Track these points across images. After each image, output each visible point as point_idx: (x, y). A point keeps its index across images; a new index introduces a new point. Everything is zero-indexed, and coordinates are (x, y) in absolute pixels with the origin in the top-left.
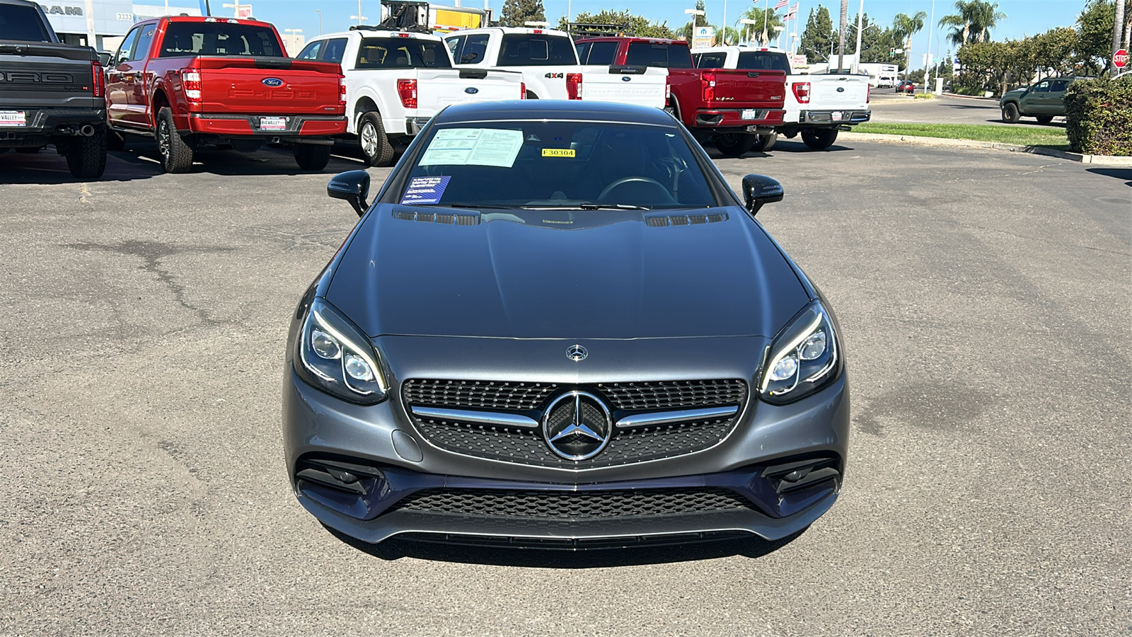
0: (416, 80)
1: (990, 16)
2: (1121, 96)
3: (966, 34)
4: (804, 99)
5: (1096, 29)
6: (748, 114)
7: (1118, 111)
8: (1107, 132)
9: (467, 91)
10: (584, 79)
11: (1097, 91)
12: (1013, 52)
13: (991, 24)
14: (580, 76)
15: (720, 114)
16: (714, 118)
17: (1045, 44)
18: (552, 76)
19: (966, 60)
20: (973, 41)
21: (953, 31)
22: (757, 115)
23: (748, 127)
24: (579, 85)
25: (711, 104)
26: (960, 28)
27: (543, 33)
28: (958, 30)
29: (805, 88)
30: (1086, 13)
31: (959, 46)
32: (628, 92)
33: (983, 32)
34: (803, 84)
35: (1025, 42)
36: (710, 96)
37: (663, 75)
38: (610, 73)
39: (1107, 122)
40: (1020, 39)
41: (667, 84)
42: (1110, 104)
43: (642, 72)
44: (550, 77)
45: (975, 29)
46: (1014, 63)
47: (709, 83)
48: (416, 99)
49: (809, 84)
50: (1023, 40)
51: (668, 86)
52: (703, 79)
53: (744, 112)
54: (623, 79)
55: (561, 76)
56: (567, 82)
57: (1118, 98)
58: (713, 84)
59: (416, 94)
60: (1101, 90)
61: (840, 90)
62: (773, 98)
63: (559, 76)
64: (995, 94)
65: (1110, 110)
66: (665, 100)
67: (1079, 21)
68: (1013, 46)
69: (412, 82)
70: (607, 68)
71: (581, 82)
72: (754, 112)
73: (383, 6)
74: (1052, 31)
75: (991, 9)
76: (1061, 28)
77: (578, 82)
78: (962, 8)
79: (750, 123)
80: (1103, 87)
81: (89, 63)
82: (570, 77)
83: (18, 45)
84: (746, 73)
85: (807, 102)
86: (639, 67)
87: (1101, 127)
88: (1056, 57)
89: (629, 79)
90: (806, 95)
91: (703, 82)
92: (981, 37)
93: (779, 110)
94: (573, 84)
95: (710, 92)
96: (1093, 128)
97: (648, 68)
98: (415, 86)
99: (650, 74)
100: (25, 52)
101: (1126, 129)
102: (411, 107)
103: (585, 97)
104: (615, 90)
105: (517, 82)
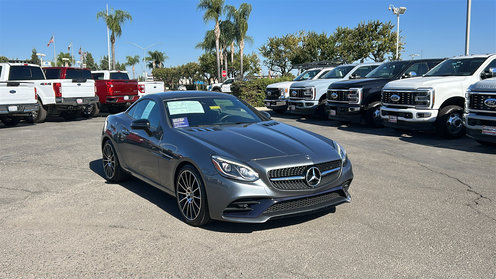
1: (162, 57)
2: (250, 87)
3: (154, 65)
4: (143, 91)
5: (206, 63)
6: (126, 98)
7: (250, 92)
8: (247, 99)
9: (11, 92)
11: (242, 86)
12: (175, 71)
13: (163, 61)
14: (60, 84)
15: (116, 98)
16: (114, 100)
17: (187, 68)
18: (44, 84)
19: (156, 75)
20: (157, 67)
21: (148, 63)
22: (129, 98)
23: (127, 103)
24: (60, 87)
25: (112, 94)
26: (151, 62)
27: (28, 65)
28: (150, 63)
29: (142, 87)
30: (201, 57)
31: (152, 69)
32: (80, 90)
33: (160, 63)
34: (142, 85)
35: (179, 68)
36: (111, 91)
37: (93, 82)
38: (72, 82)
39: (247, 96)
40: (177, 67)
41: (95, 86)
42: (247, 90)
43: (85, 81)
44: (43, 85)
45: (157, 62)
46: (176, 76)
47: (110, 85)
49: (144, 85)
50: (178, 67)
51: (96, 87)
52: (107, 84)
53: (125, 97)
54: (78, 85)
55: (50, 84)
56: (54, 87)
57: (249, 88)
58: (112, 86)
60: (244, 85)
61: (155, 87)
62: (134, 91)
63: (48, 84)
64: (170, 88)
65: (247, 92)
66: (95, 93)
67: (199, 60)
68: (174, 69)
70: (71, 80)
71: (61, 86)
72: (128, 97)
74: (189, 63)
75: (162, 55)
76: (191, 62)
78: (151, 54)
79: (127, 101)
80: (244, 84)
82: (55, 84)
84: (124, 81)
85: (144, 92)
86: (84, 79)
87: (245, 98)
88: (192, 73)
89: (80, 85)
90: (143, 90)
91: (108, 85)
92: (160, 66)
93: (137, 96)
94: (57, 87)
95: (111, 89)
96: (243, 98)
97: (87, 80)
99: (89, 82)
101: (253, 98)
103: (63, 93)
104: (75, 89)
105: (33, 87)
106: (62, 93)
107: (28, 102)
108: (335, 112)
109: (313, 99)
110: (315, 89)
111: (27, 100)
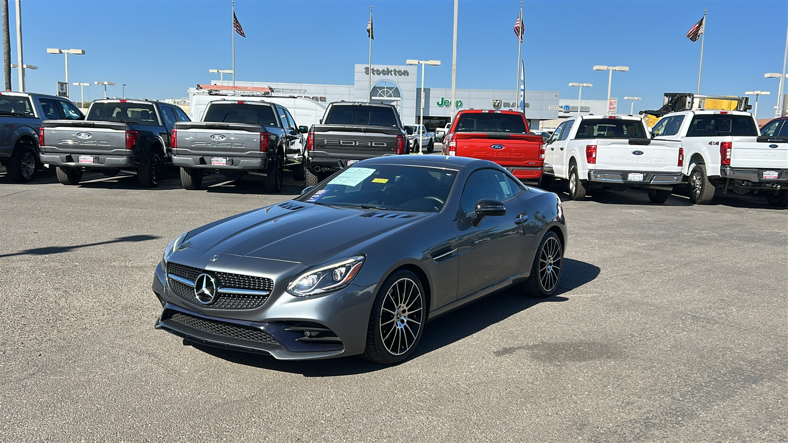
0: (596, 146)
9: (634, 153)
10: (733, 146)
14: (731, 143)
18: (712, 143)
24: (728, 150)
27: (728, 113)
32: (775, 156)
38: (757, 141)
44: (711, 145)
48: (595, 158)
54: (771, 146)
55: (717, 143)
56: (721, 148)
59: (596, 154)
63: (716, 144)
69: (593, 147)
70: (755, 138)
71: (731, 148)
73: (666, 97)
77: (729, 148)
81: (396, 136)
82: (722, 144)
83: (363, 127)
89: (777, 146)
94: (725, 148)
98: (595, 149)
100: (366, 131)
102: (592, 163)
103: (734, 158)
104: (762, 154)
105: (676, 147)
106: (731, 159)
107: (664, 170)
111: (662, 166)
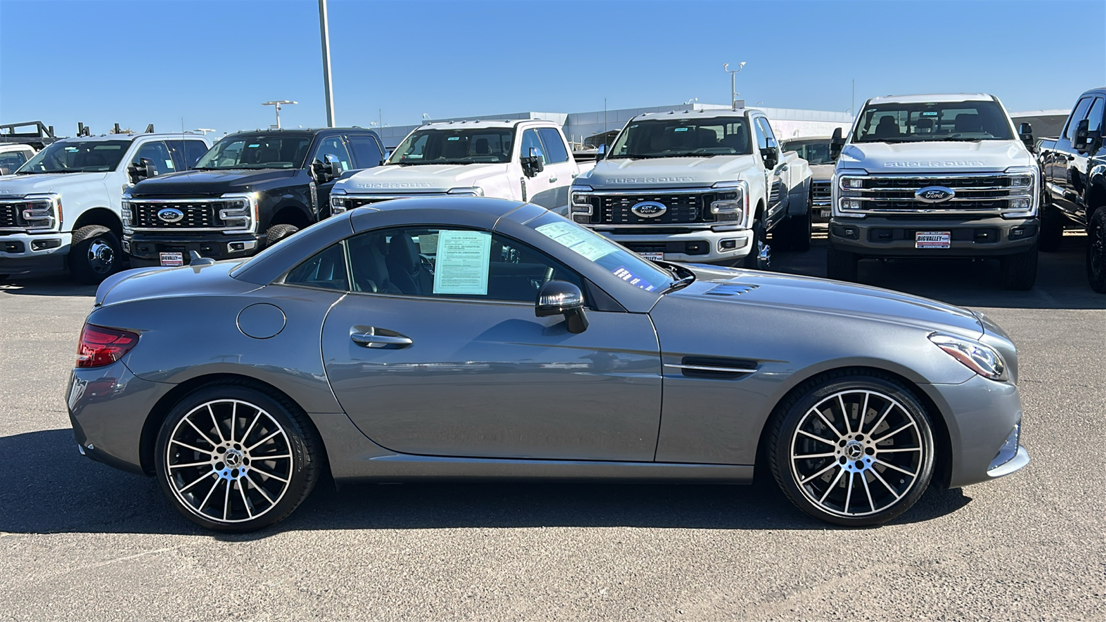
108: (181, 256)
109: (56, 229)
110: (59, 202)
